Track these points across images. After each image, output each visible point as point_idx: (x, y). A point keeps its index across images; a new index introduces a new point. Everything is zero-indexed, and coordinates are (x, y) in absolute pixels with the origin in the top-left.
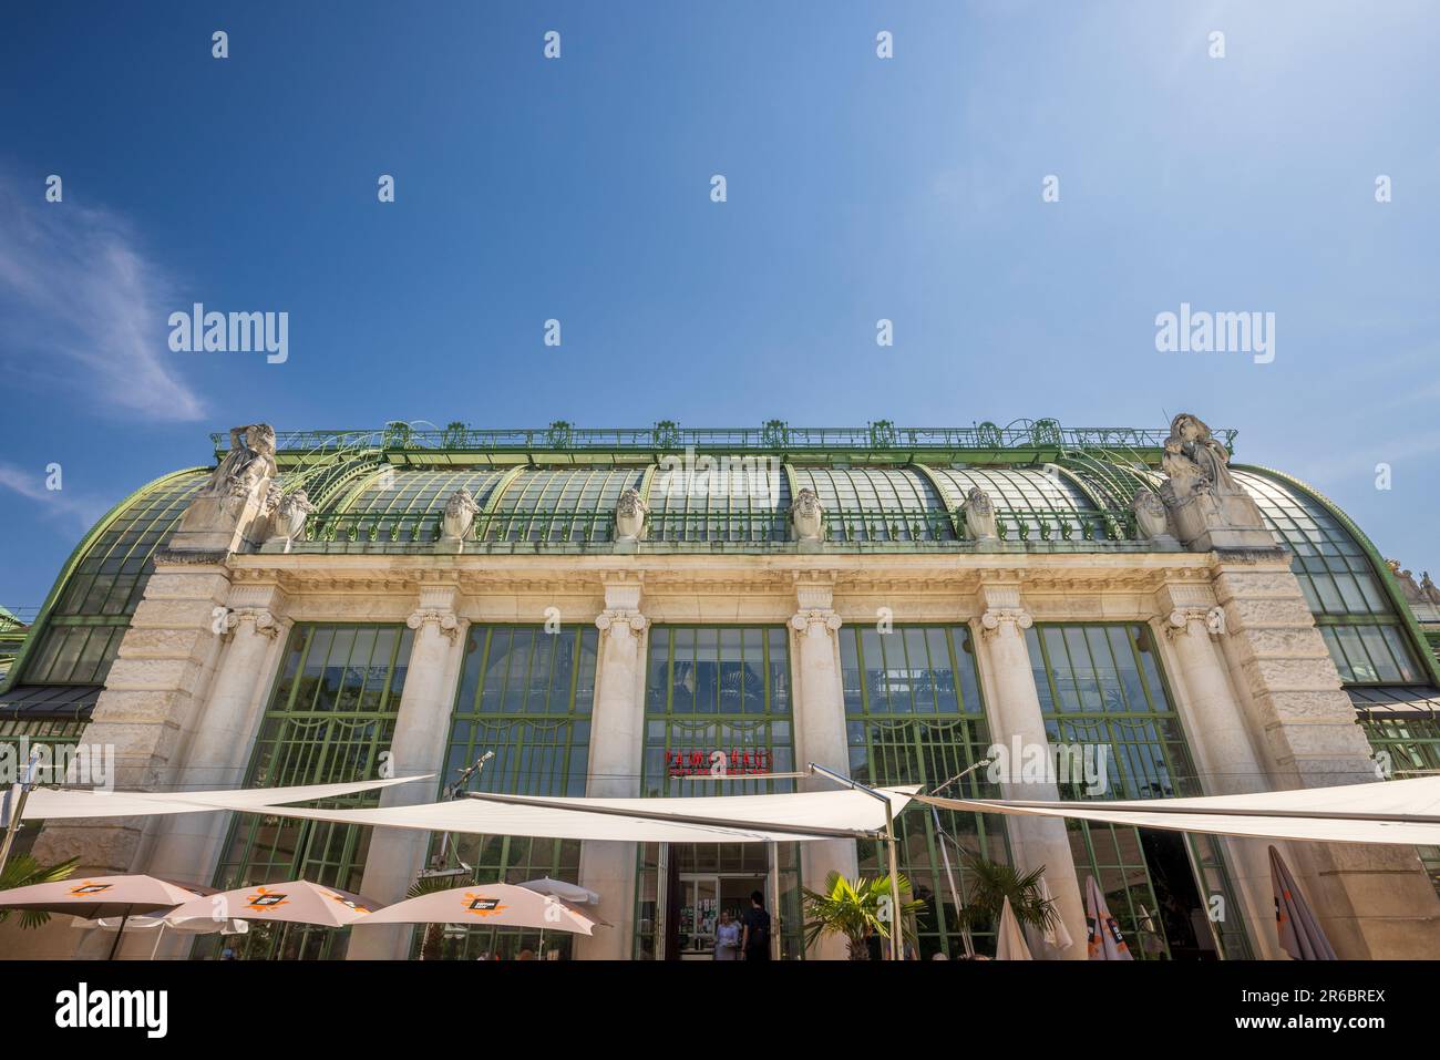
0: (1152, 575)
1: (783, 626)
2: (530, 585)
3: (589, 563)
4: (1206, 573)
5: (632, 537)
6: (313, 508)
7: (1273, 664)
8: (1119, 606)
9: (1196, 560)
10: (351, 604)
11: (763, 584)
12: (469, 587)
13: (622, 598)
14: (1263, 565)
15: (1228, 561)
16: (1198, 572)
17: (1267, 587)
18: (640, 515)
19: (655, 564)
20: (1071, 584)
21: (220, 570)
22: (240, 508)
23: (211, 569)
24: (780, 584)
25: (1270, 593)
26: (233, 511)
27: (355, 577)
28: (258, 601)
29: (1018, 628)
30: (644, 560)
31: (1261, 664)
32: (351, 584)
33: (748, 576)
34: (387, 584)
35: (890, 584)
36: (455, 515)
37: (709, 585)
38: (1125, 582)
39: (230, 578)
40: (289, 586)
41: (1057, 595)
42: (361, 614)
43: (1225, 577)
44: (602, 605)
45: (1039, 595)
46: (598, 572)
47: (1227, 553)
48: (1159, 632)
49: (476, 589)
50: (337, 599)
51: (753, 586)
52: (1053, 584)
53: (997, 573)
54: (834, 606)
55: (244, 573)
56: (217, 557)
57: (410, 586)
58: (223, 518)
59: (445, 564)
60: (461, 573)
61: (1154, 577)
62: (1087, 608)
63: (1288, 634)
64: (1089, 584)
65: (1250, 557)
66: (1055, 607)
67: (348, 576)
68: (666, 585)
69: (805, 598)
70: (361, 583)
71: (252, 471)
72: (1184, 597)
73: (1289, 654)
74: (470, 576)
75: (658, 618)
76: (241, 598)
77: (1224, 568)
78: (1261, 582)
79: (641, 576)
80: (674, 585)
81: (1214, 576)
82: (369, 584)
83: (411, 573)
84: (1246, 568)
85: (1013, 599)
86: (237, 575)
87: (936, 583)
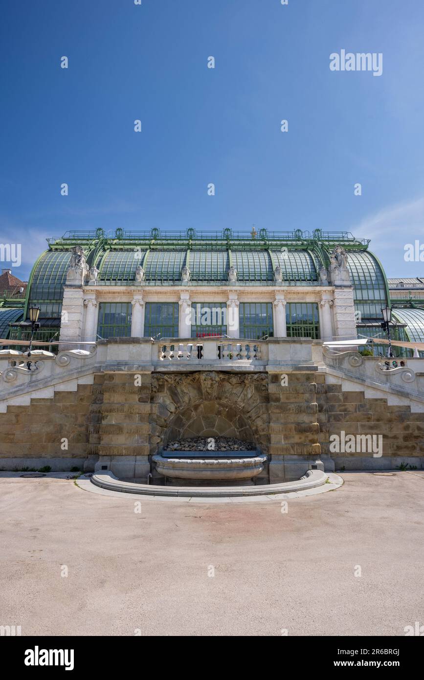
0: (319, 291)
1: (225, 303)
2: (161, 293)
3: (176, 288)
4: (332, 291)
5: (186, 280)
6: (99, 271)
7: (340, 315)
8: (310, 299)
9: (330, 288)
10: (114, 298)
11: (220, 293)
12: (145, 294)
13: (185, 297)
14: (346, 290)
15: (337, 289)
16: (329, 291)
17: (345, 295)
18: (188, 274)
19: (193, 288)
20: (299, 293)
21: (82, 290)
22: (82, 272)
23: (79, 290)
24: (224, 293)
25: (345, 297)
26: (80, 273)
27: (115, 291)
28: (92, 298)
29: (283, 305)
30: (190, 287)
31: (338, 314)
32: (114, 293)
33: (217, 291)
34: (123, 292)
35: (252, 293)
36: (139, 274)
37: (207, 293)
38: (313, 293)
39: (84, 291)
40: (98, 293)
41: (295, 296)
42: (118, 300)
43: (335, 293)
44: (180, 299)
45: (289, 296)
46: (179, 290)
47: (337, 286)
48: (319, 305)
49: (147, 294)
50: (110, 296)
51: (218, 293)
52: (294, 293)
53: (279, 291)
54: (238, 299)
55: (87, 290)
56: (80, 287)
57: (130, 293)
58: (78, 276)
59: (139, 288)
60: (144, 290)
61: (319, 292)
62: (302, 299)
63: (346, 307)
64: (303, 293)
65: (343, 288)
66: (294, 299)
67: (113, 291)
68: (196, 293)
69: (231, 297)
70: (117, 292)
71: (81, 261)
72: (326, 297)
73: (345, 312)
74: (146, 291)
75: (194, 301)
76: (87, 297)
77: (336, 290)
78: (344, 294)
79: (190, 291)
80: (198, 293)
81: (333, 292)
82: (119, 293)
83: (131, 291)
84: (341, 290)
85: (282, 297)
86: (85, 291)
87: (264, 293)
